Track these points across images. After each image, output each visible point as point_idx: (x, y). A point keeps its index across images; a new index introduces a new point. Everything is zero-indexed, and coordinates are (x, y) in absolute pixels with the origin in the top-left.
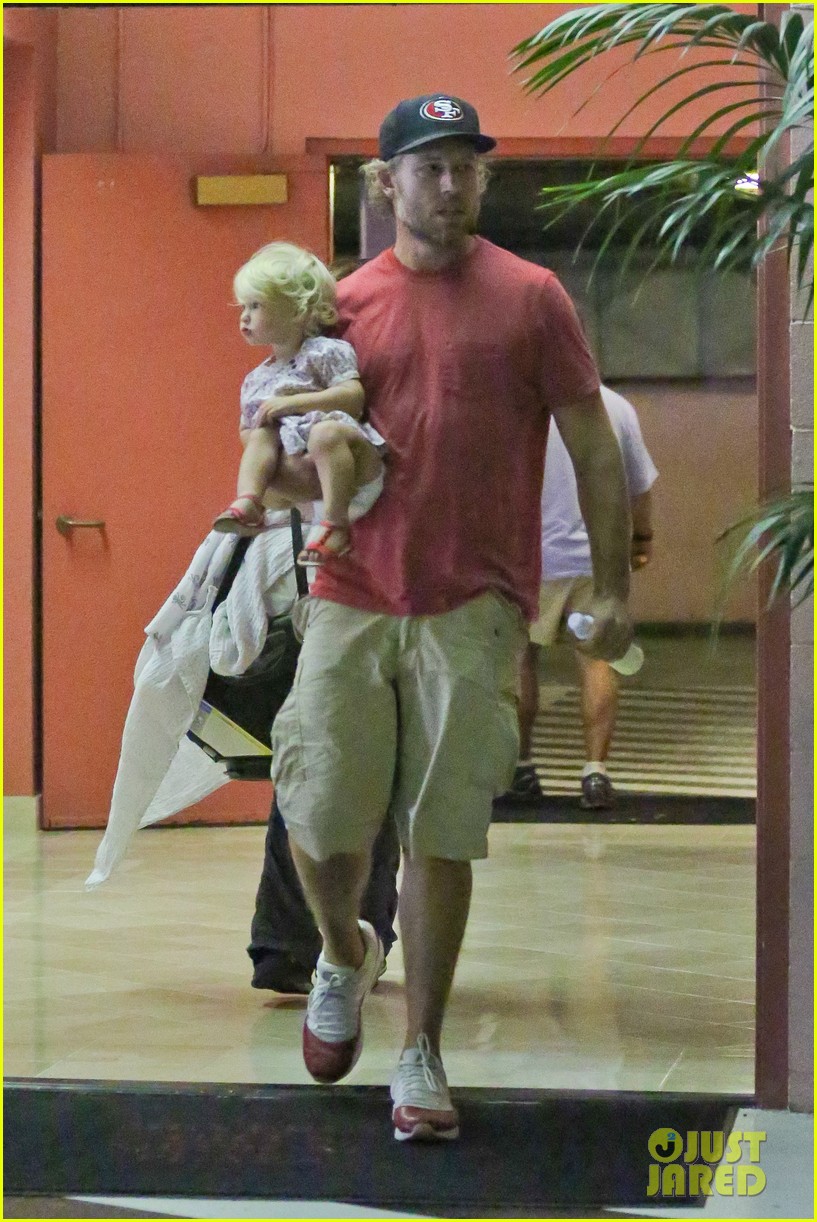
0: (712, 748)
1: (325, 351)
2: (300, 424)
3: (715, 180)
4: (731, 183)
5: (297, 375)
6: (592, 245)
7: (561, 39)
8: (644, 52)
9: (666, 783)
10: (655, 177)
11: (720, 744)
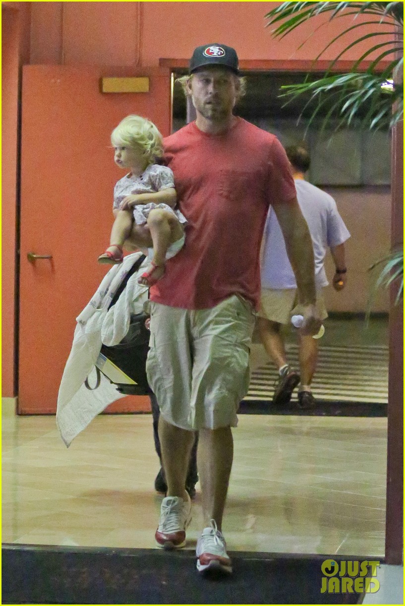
0: (366, 378)
1: (158, 173)
2: (144, 209)
3: (370, 84)
4: (379, 85)
5: (143, 184)
6: (307, 115)
7: (293, 9)
8: (335, 16)
9: (342, 395)
10: (340, 81)
11: (369, 375)
